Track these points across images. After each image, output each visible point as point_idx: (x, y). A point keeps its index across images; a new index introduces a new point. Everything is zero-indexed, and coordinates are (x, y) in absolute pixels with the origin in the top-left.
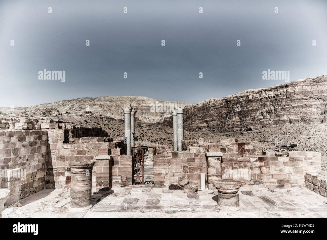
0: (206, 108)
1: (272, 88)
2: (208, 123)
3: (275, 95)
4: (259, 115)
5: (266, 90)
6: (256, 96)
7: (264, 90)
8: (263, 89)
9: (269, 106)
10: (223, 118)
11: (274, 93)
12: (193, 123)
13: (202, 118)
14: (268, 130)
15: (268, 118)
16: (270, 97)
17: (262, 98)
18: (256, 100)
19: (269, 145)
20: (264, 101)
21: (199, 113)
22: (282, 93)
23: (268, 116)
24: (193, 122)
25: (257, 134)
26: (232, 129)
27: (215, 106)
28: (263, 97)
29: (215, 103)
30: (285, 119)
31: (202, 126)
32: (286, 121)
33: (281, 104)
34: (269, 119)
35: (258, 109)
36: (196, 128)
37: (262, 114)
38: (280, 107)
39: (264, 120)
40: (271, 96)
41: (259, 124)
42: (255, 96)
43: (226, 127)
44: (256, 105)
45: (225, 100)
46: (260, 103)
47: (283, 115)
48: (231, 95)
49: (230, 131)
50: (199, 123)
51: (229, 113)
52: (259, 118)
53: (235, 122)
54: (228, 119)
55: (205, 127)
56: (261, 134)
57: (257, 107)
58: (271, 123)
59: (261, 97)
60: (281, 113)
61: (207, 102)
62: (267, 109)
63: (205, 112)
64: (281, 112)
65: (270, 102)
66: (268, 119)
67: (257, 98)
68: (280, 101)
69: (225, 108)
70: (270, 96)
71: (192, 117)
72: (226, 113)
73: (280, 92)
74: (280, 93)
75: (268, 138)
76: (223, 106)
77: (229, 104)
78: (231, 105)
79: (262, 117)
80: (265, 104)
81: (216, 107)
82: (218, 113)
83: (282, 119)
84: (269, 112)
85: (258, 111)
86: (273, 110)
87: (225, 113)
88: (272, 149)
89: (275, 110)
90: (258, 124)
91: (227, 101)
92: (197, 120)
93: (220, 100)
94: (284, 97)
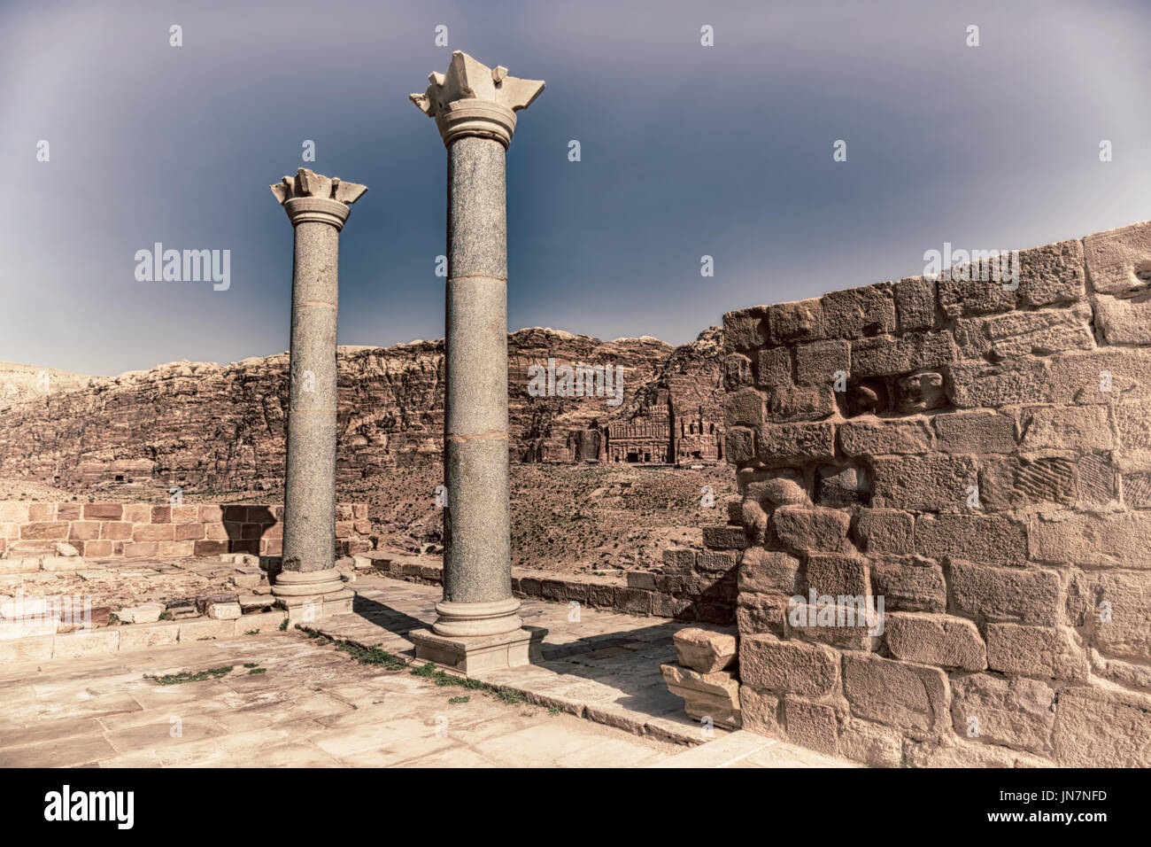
0: (155, 399)
1: (399, 349)
2: (159, 456)
3: (408, 370)
4: (354, 433)
5: (381, 354)
6: (350, 371)
7: (374, 353)
8: (372, 348)
9: (388, 406)
10: (225, 440)
11: (405, 365)
12: (86, 458)
13: (134, 436)
14: (384, 484)
15: (381, 446)
16: (393, 377)
17: (366, 379)
18: (348, 383)
19: (390, 532)
20: (375, 389)
21: (121, 416)
22: (428, 368)
23: (383, 439)
24: (89, 451)
25: (348, 496)
26: (255, 481)
27: (194, 393)
28: (372, 375)
29: (196, 382)
30: (430, 450)
31: (128, 471)
32: (433, 456)
33: (422, 402)
34: (384, 447)
35: (352, 414)
36: (102, 478)
37: (363, 431)
38: (418, 412)
39: (369, 450)
40: (396, 374)
41: (353, 466)
42: (345, 368)
43: (233, 473)
44: (346, 399)
45: (237, 372)
46: (361, 395)
47: (427, 437)
48: (258, 359)
49: (246, 489)
50: (116, 458)
51: (250, 424)
52: (354, 444)
53: (270, 457)
54: (244, 443)
55: (142, 472)
56: (361, 495)
57: (348, 405)
58: (391, 461)
59: (366, 374)
60: (421, 431)
61: (159, 374)
62: (379, 414)
63: (148, 415)
64: (421, 428)
65: (390, 392)
66: (381, 449)
67: (353, 375)
68: (422, 391)
69: (235, 401)
70: (393, 373)
71: (83, 430)
72: (238, 421)
73: (422, 363)
74: (423, 368)
75: (384, 509)
76: (225, 396)
77: (250, 388)
78: (260, 393)
79: (363, 441)
80: (377, 399)
81: (198, 395)
82: (203, 422)
83: (421, 449)
84: (386, 426)
85: (352, 421)
86: (399, 420)
87: (231, 421)
88: (401, 545)
89: (404, 418)
90: (348, 465)
91: (243, 379)
92: (110, 446)
93: (215, 372)
94: (432, 380)
